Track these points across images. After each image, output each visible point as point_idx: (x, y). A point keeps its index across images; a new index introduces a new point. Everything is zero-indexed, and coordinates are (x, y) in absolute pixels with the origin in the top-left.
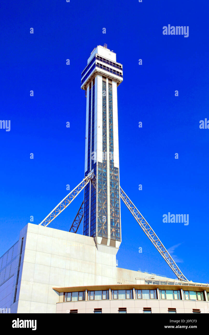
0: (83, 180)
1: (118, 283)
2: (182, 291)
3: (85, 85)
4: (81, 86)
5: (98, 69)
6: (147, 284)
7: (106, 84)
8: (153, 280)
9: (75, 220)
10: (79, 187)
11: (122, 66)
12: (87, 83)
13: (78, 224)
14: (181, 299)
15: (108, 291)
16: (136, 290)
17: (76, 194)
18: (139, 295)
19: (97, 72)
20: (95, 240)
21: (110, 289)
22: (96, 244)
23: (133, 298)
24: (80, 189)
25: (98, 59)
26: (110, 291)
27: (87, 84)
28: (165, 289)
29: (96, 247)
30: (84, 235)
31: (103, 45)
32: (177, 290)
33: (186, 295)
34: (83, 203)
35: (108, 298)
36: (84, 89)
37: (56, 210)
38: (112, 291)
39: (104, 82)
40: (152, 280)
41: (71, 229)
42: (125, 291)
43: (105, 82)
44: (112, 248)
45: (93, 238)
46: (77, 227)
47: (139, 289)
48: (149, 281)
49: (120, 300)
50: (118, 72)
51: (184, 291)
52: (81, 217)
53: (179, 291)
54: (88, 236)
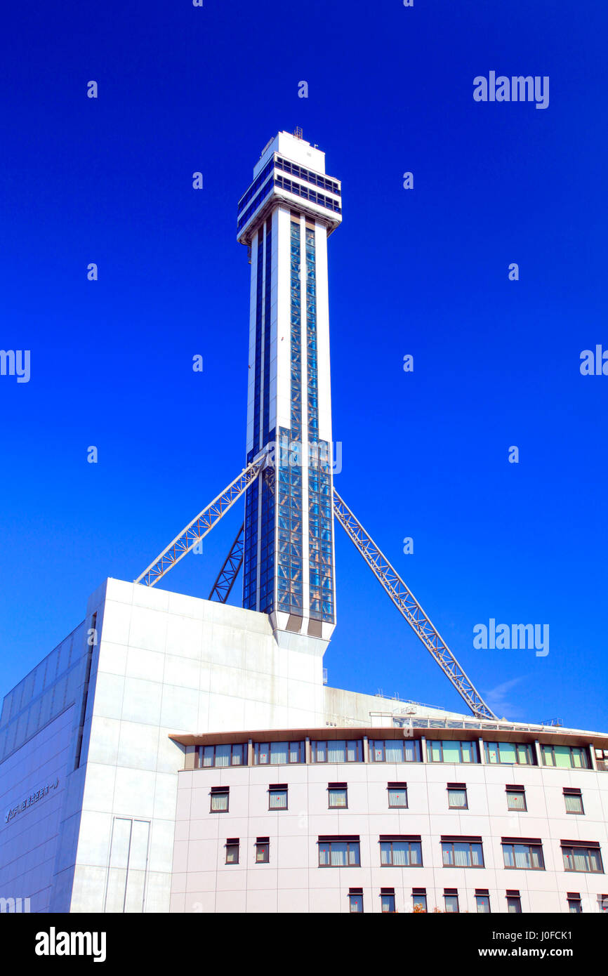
0: (242, 472)
1: (327, 724)
2: (481, 743)
3: (248, 234)
4: (239, 236)
5: (279, 191)
6: (397, 726)
7: (299, 229)
8: (412, 716)
9: (222, 572)
10: (233, 490)
11: (339, 183)
12: (253, 227)
13: (230, 581)
14: (479, 761)
15: (302, 743)
16: (371, 742)
17: (225, 507)
18: (377, 752)
19: (277, 199)
20: (271, 620)
21: (307, 738)
22: (273, 629)
23: (363, 761)
24: (235, 495)
25: (279, 166)
26: (308, 743)
27: (251, 231)
28: (439, 737)
29: (273, 637)
30: (244, 607)
31: (291, 131)
32: (470, 741)
33: (492, 753)
34: (242, 529)
35: (302, 760)
36: (244, 242)
37: (176, 546)
38: (313, 743)
39: (295, 225)
40: (409, 716)
41: (212, 592)
42: (344, 743)
43: (298, 225)
44: (314, 641)
45: (267, 615)
46: (228, 588)
47: (380, 737)
48: (402, 719)
49: (333, 764)
50: (329, 200)
51: (487, 742)
52: (236, 563)
53: (474, 744)
54: (255, 610)
